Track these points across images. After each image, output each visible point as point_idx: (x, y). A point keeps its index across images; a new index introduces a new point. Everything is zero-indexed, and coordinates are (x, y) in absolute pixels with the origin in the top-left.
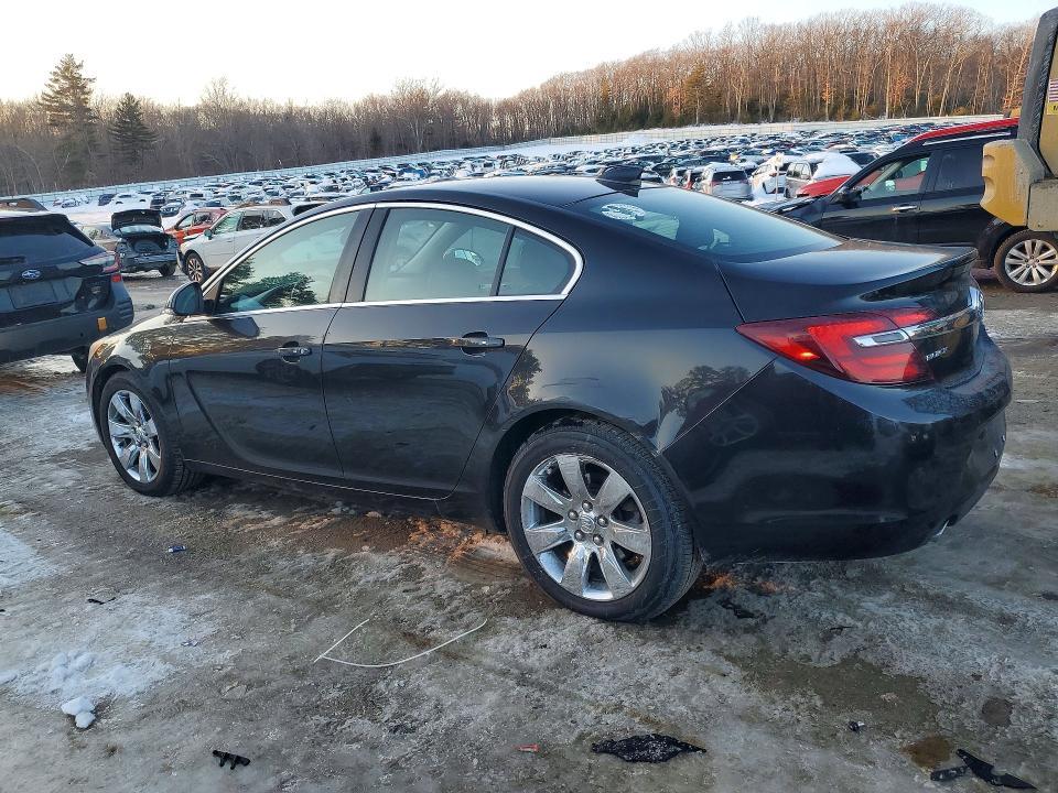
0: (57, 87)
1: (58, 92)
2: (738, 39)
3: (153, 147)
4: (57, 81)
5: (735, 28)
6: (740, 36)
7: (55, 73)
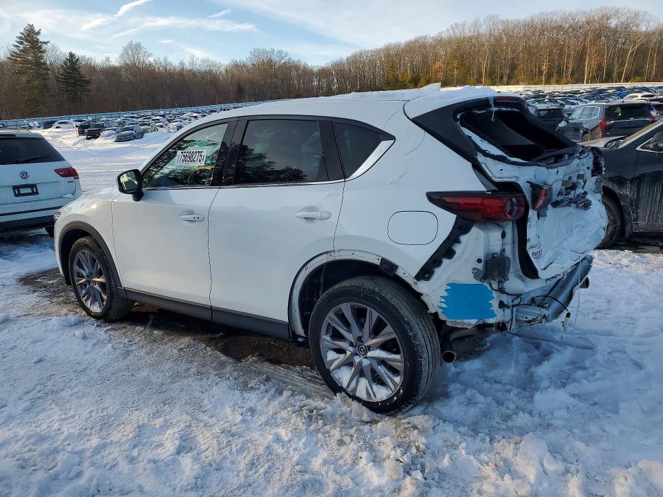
0: (21, 47)
1: (22, 51)
2: (483, 30)
3: (89, 90)
4: (21, 43)
5: (481, 21)
6: (484, 27)
7: (21, 38)
